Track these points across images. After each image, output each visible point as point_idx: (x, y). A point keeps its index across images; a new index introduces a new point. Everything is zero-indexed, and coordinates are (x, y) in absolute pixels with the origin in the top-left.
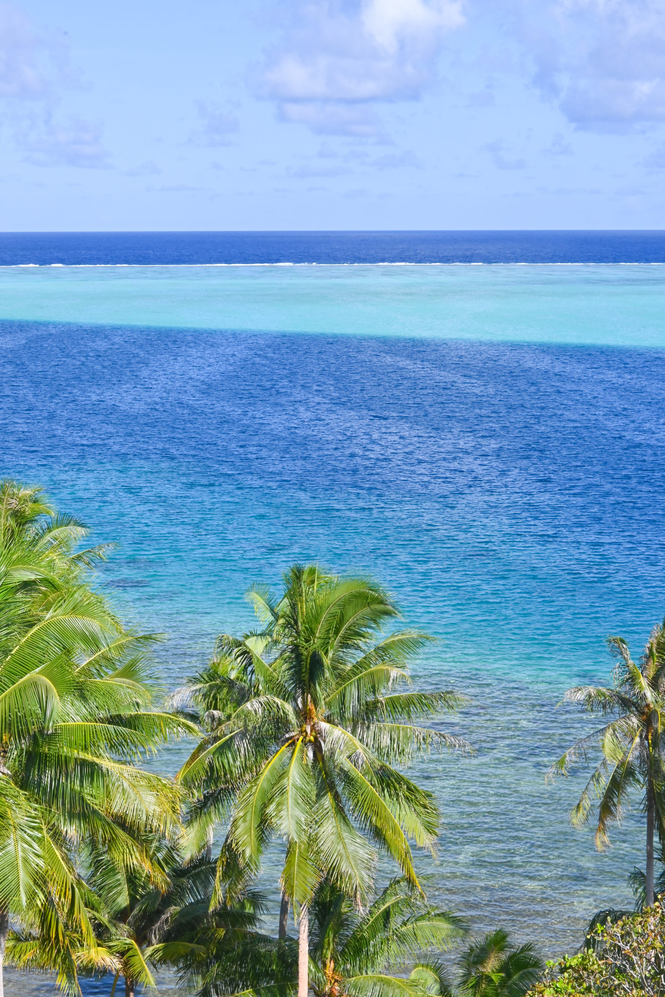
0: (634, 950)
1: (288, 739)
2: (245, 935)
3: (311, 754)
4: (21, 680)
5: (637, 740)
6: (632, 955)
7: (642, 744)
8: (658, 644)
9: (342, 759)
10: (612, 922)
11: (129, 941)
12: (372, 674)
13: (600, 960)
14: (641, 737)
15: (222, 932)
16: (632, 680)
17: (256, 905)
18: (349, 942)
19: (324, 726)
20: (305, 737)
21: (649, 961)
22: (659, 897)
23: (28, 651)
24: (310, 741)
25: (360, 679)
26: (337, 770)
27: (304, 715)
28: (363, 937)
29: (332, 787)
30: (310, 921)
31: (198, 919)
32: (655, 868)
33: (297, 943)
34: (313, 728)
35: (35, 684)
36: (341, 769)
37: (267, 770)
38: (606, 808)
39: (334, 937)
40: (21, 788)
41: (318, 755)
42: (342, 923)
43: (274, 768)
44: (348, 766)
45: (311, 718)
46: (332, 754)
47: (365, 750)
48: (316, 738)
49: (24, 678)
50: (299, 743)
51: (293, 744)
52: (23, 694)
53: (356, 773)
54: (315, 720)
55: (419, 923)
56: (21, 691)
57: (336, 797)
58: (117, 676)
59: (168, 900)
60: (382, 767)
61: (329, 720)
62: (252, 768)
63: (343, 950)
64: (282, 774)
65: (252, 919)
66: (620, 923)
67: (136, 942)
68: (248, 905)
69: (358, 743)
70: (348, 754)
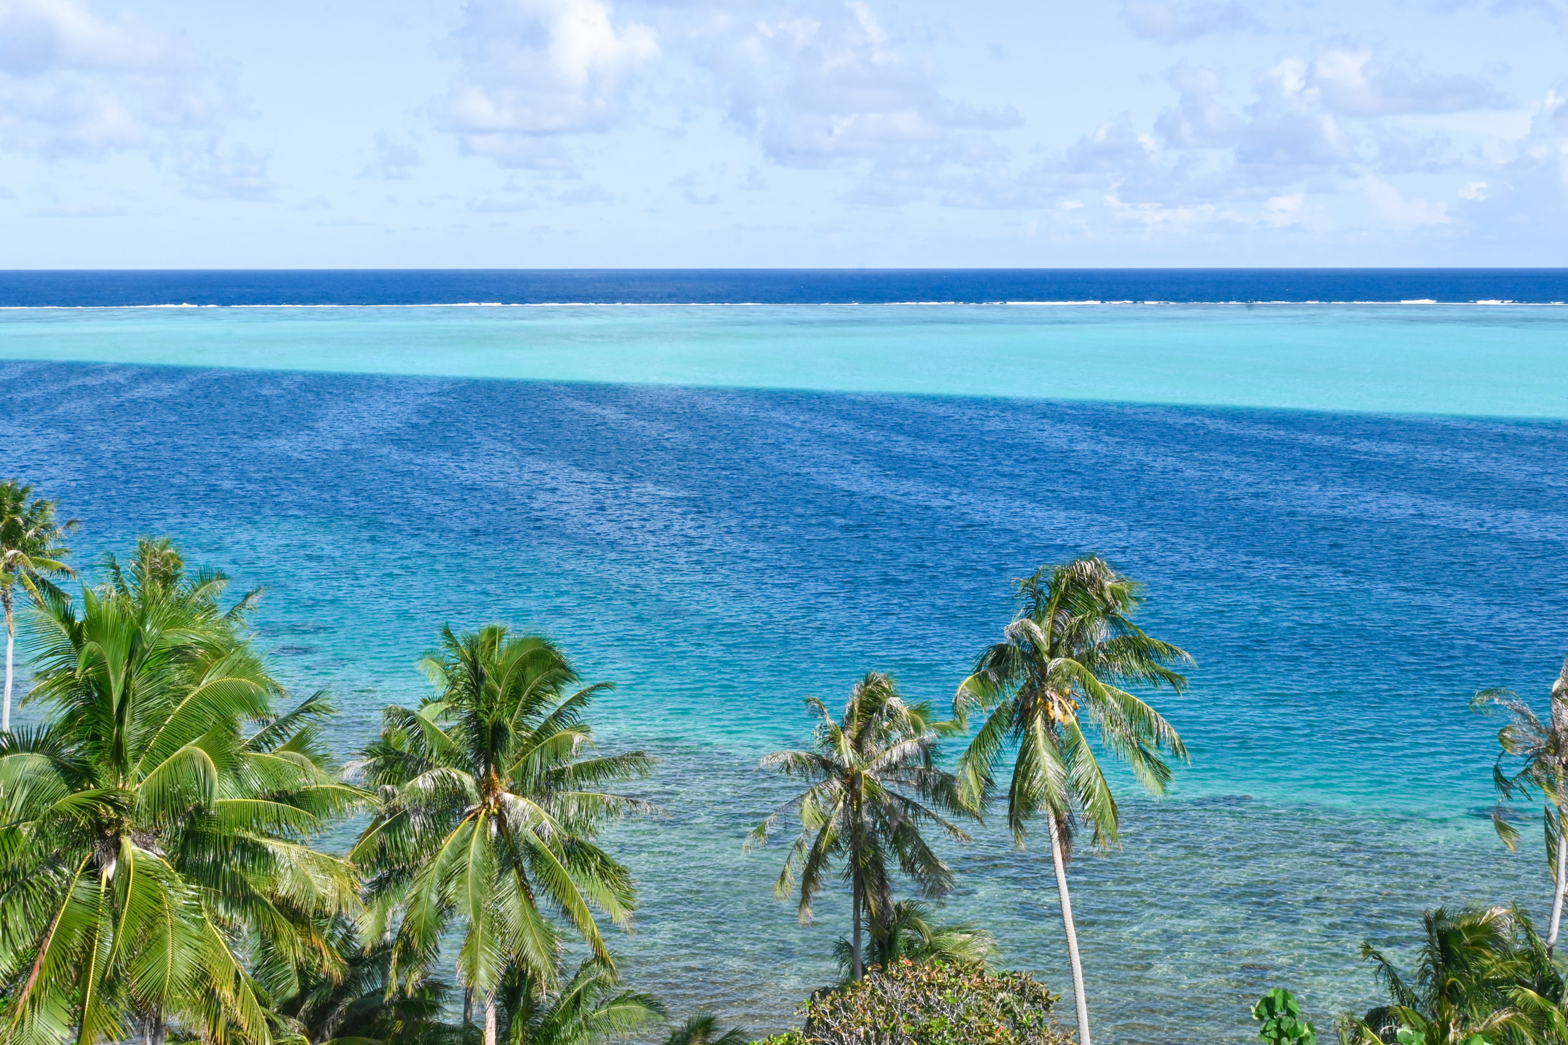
0: (843, 1027)
1: (470, 813)
2: (428, 1026)
3: (494, 829)
4: (176, 753)
5: (841, 805)
6: (841, 1032)
7: (845, 809)
8: (861, 703)
9: (527, 831)
10: (820, 997)
11: (300, 1037)
12: (556, 740)
13: (808, 1038)
14: (845, 802)
15: (399, 1026)
16: (833, 741)
17: (438, 994)
18: (540, 1030)
19: (508, 797)
20: (488, 810)
21: (859, 1037)
22: (869, 969)
23: (183, 720)
24: (494, 814)
25: (543, 747)
26: (521, 843)
27: (486, 787)
28: (554, 1023)
29: (517, 864)
30: (497, 1007)
31: (374, 1011)
32: (863, 937)
33: (481, 1033)
34: (497, 800)
35: (191, 757)
36: (527, 843)
37: (447, 844)
38: (809, 878)
39: (524, 1024)
40: (177, 870)
41: (503, 829)
42: (532, 1008)
43: (453, 844)
44: (534, 839)
45: (494, 789)
46: (517, 828)
47: (552, 821)
48: (500, 810)
49: (179, 751)
50: (482, 816)
51: (476, 818)
52: (178, 768)
53: (544, 847)
54: (499, 791)
55: (614, 1008)
56: (177, 763)
57: (521, 873)
58: (284, 749)
59: (342, 991)
60: (572, 840)
61: (511, 790)
62: (429, 844)
63: (534, 1038)
64: (461, 851)
65: (434, 1008)
66: (829, 998)
67: (308, 1037)
68: (428, 994)
69: (544, 814)
70: (534, 825)
